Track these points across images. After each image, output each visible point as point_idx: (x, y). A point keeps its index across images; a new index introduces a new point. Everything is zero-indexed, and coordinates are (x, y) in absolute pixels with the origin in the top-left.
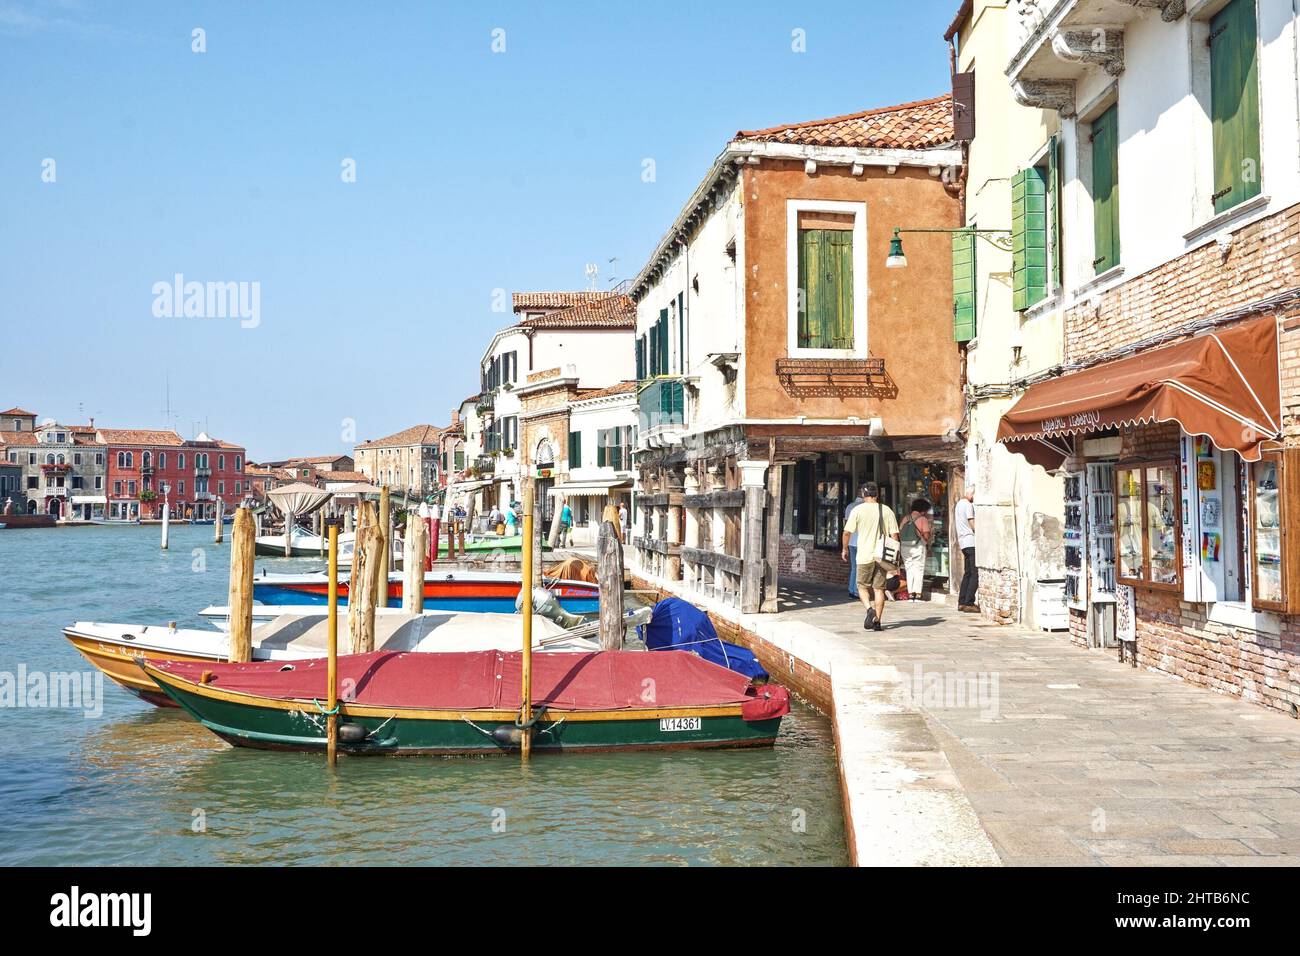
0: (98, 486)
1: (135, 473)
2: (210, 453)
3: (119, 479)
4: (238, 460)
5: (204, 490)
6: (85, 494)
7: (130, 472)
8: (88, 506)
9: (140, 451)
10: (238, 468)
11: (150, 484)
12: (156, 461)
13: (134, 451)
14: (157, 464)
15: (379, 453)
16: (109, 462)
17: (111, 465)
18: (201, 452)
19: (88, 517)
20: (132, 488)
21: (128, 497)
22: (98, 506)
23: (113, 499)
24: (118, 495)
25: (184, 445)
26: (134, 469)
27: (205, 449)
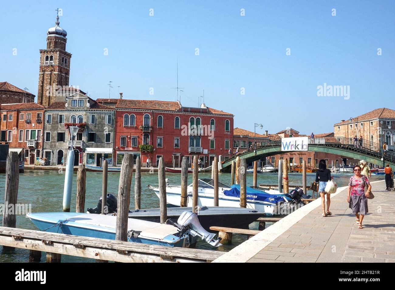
0: (108, 139)
1: (137, 131)
2: (203, 117)
3: (124, 135)
4: (227, 123)
5: (198, 145)
6: (97, 146)
7: (133, 131)
8: (99, 155)
9: (141, 114)
10: (227, 129)
11: (149, 140)
12: (154, 122)
13: (137, 113)
14: (156, 123)
15: (350, 126)
16: (116, 122)
17: (118, 124)
18: (195, 116)
19: (99, 164)
20: (134, 143)
21: (131, 149)
22: (107, 156)
23: (119, 150)
24: (124, 148)
25: (180, 110)
26: (136, 128)
27: (199, 114)
